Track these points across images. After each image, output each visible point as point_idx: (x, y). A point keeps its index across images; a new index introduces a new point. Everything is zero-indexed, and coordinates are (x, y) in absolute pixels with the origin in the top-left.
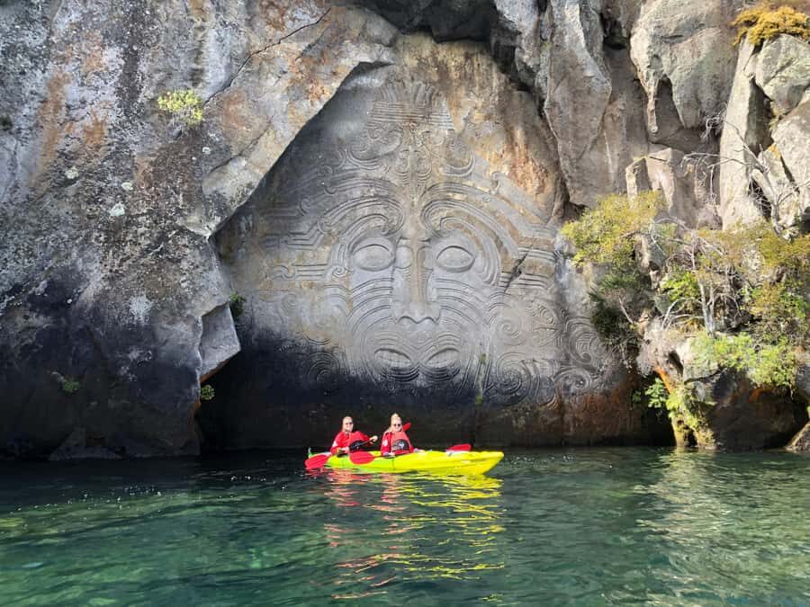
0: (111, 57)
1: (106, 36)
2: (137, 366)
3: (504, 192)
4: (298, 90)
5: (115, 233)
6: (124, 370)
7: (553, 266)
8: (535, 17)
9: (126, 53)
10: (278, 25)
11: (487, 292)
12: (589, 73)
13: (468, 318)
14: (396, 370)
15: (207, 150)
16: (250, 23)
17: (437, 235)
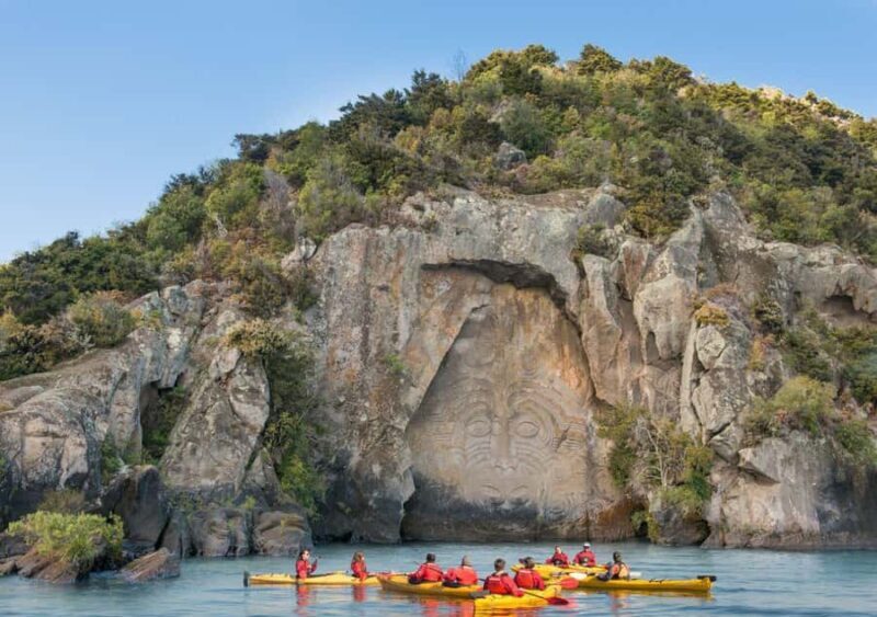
0: (356, 332)
1: (353, 321)
2: (377, 501)
3: (557, 387)
4: (443, 334)
5: (363, 430)
6: (371, 503)
7: (585, 434)
8: (578, 283)
9: (363, 330)
10: (430, 296)
11: (546, 450)
12: (609, 323)
13: (533, 466)
14: (493, 499)
15: (402, 381)
16: (418, 300)
17: (516, 415)
